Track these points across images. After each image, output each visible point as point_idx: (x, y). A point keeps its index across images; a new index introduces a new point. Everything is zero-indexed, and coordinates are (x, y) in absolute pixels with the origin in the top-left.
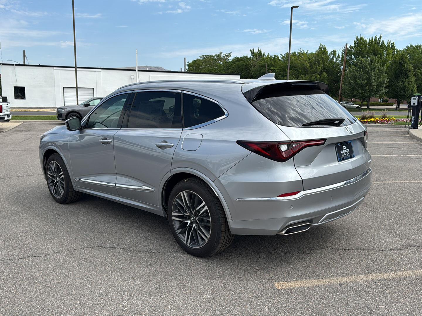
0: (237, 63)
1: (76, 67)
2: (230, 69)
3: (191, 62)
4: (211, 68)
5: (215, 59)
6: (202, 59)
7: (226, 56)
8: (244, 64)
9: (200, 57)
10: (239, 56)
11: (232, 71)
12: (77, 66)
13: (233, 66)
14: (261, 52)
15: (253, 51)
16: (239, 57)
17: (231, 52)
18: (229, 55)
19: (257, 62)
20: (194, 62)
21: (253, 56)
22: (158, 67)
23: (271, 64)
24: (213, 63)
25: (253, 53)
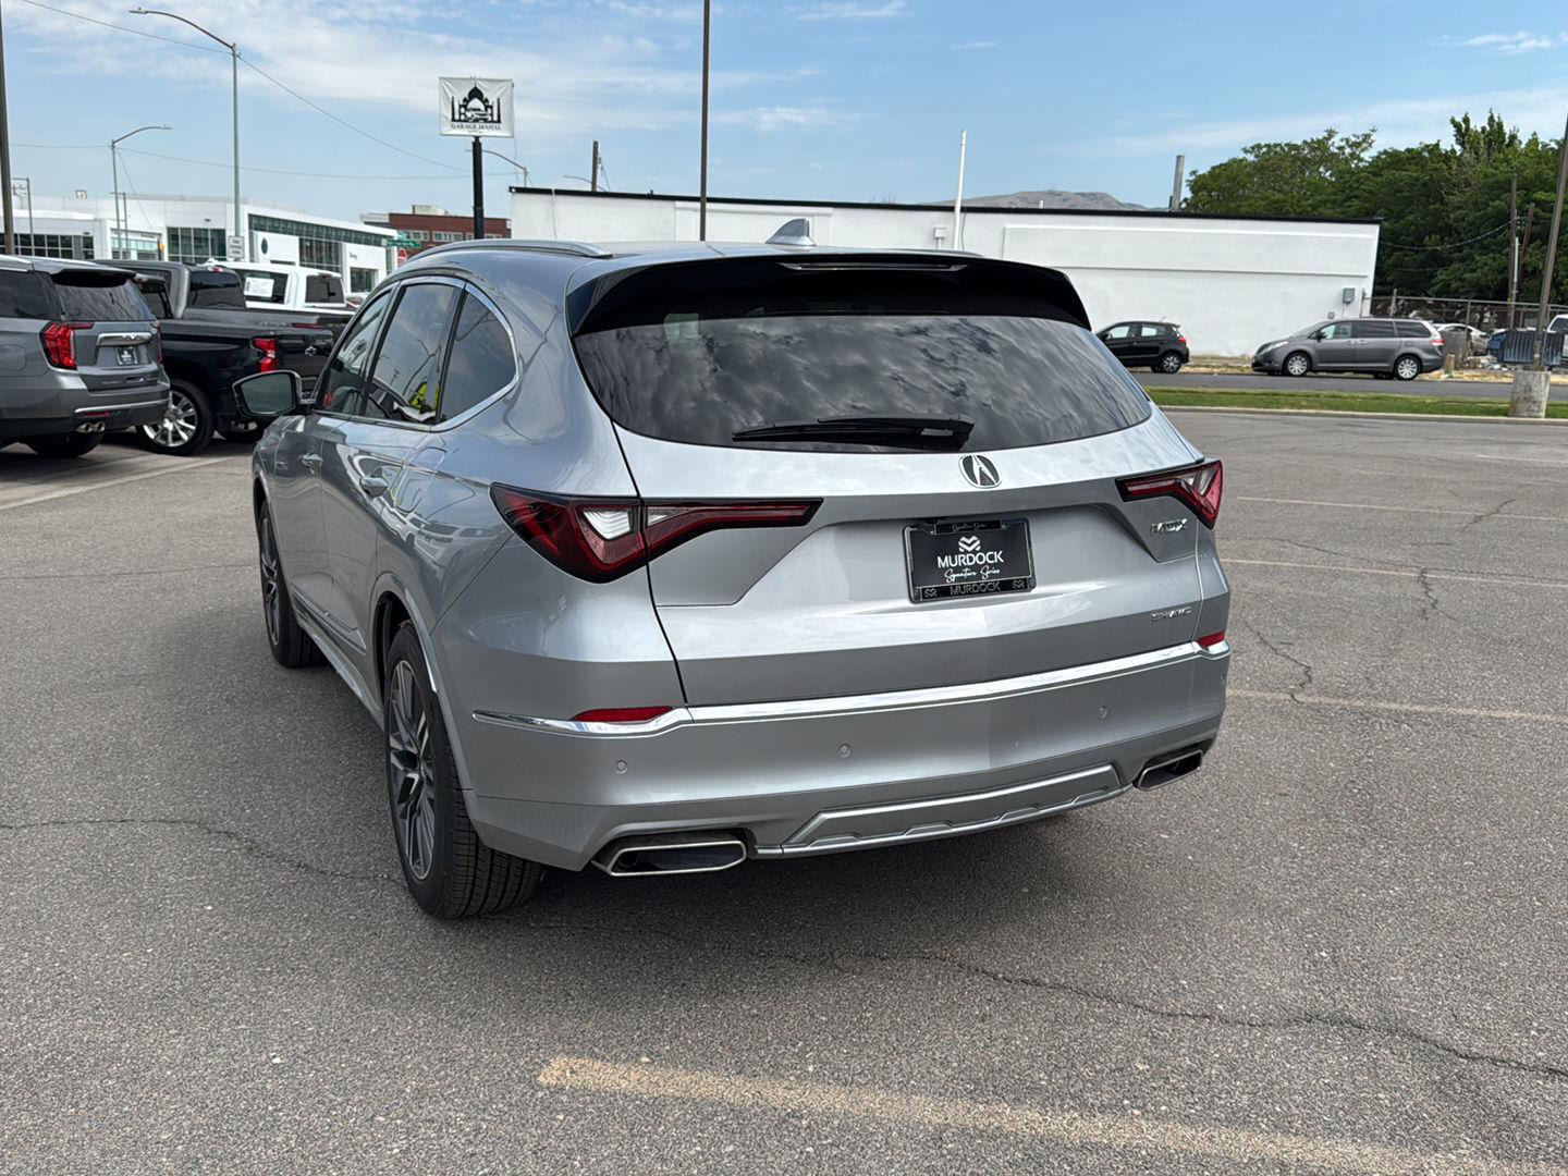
0: (1388, 175)
1: (703, 199)
2: (1357, 197)
3: (1204, 170)
4: (1279, 196)
5: (1305, 161)
6: (1251, 158)
7: (1350, 146)
8: (1417, 180)
9: (1246, 151)
10: (1402, 144)
11: (1367, 205)
12: (708, 195)
13: (1369, 186)
14: (1500, 125)
15: (1464, 126)
16: (1402, 149)
17: (1372, 131)
18: (1364, 141)
19: (1478, 171)
20: (1218, 172)
21: (1462, 144)
22: (1093, 196)
23: (1538, 176)
24: (1293, 176)
25: (1462, 131)
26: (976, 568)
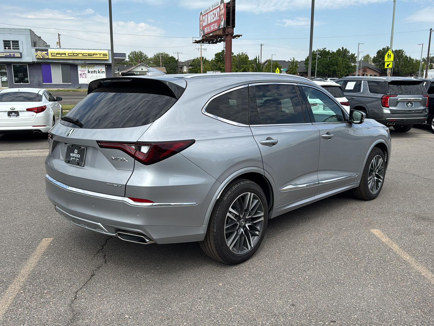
26: (76, 158)
